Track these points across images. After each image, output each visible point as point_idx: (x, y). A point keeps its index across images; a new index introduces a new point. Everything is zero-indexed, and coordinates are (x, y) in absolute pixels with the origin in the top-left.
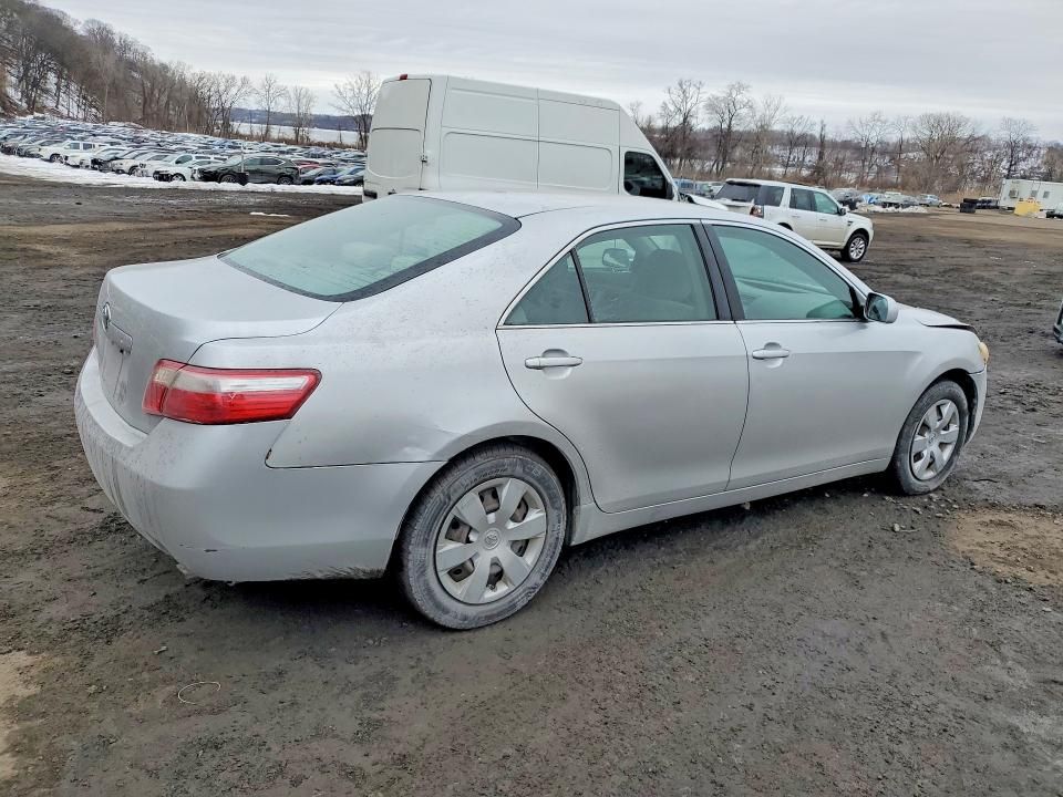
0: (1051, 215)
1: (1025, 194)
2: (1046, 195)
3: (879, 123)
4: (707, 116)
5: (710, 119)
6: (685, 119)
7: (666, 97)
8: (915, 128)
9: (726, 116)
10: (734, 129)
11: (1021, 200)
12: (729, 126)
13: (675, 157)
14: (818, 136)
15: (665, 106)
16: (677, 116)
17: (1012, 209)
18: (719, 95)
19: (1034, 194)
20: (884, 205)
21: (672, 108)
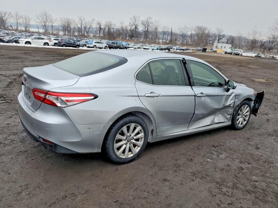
0: (226, 53)
1: (219, 47)
2: (225, 47)
3: (186, 29)
4: (141, 26)
5: (142, 27)
6: (136, 27)
7: (130, 20)
8: (195, 30)
9: (147, 26)
10: (149, 30)
11: (218, 49)
12: (148, 29)
13: (133, 37)
14: (170, 32)
15: (130, 23)
16: (134, 26)
17: (216, 51)
18: (144, 20)
19: (222, 47)
20: (180, 50)
21: (132, 23)
